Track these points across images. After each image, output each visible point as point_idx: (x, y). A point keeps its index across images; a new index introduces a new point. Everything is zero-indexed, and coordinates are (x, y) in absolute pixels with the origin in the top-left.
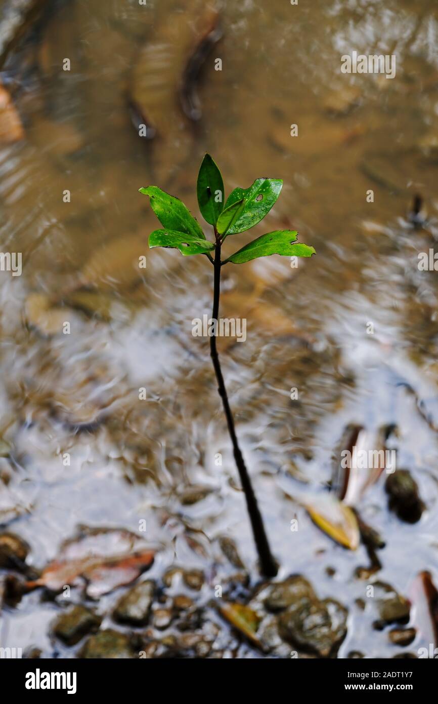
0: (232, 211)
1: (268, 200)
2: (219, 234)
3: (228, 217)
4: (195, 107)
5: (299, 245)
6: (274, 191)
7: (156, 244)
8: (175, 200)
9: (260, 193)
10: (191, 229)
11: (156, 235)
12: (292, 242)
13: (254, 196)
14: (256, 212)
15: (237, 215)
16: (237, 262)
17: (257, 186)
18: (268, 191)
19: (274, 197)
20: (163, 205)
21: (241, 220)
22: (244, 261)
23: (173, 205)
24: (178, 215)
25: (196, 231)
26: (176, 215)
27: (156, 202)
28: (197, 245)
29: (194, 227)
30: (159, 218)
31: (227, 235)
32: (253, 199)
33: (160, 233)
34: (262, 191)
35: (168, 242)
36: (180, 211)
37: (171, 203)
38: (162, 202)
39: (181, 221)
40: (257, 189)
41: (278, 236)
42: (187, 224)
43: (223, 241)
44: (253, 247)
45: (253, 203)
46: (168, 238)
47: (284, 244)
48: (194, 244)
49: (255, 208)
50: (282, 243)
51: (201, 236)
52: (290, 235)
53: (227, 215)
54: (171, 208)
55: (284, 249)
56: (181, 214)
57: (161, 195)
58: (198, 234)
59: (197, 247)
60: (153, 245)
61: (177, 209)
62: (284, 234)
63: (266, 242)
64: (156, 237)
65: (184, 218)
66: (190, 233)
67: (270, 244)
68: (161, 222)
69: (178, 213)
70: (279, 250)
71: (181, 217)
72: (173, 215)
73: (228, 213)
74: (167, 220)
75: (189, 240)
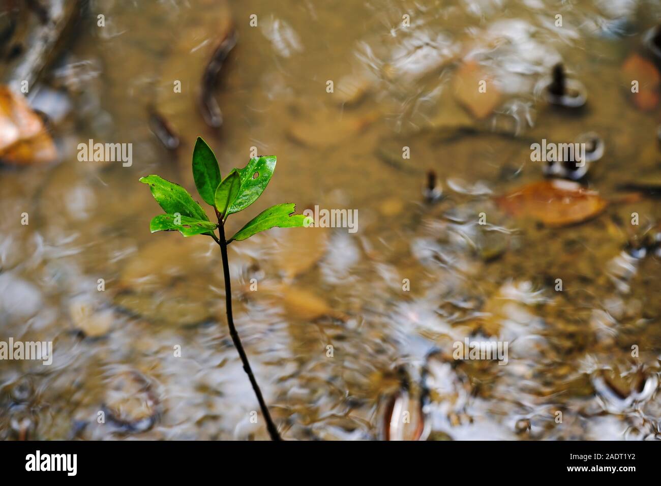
0: (227, 184)
1: (263, 177)
2: (220, 213)
3: (224, 192)
4: (215, 115)
5: (297, 216)
6: (269, 168)
7: (157, 228)
8: (175, 186)
9: (256, 171)
10: (194, 212)
11: (157, 220)
12: (290, 214)
13: (251, 174)
14: (254, 190)
15: (234, 191)
16: (240, 239)
17: (252, 164)
18: (263, 169)
19: (269, 173)
20: (164, 192)
21: (239, 198)
22: (246, 237)
23: (174, 191)
24: (179, 200)
25: (198, 214)
26: (177, 201)
27: (157, 189)
28: (198, 226)
29: (196, 210)
30: (161, 205)
31: (229, 214)
32: (249, 177)
33: (161, 218)
34: (257, 169)
35: (169, 225)
36: (181, 196)
37: (172, 189)
38: (163, 190)
39: (183, 205)
40: (253, 167)
41: (277, 210)
42: (190, 208)
43: (225, 221)
44: (254, 223)
45: (250, 181)
46: (169, 222)
47: (283, 217)
48: (196, 225)
49: (252, 185)
50: (281, 216)
51: (204, 218)
52: (288, 208)
53: (223, 190)
54: (172, 194)
55: (282, 222)
56: (182, 199)
57: (161, 183)
58: (201, 216)
59: (198, 228)
60: (154, 230)
61: (178, 194)
62: (283, 207)
63: (266, 217)
64: (158, 222)
65: (186, 203)
66: (193, 216)
67: (270, 218)
68: (163, 208)
69: (180, 198)
70: (278, 223)
71: (183, 202)
72: (174, 201)
73: (224, 187)
74: (169, 206)
75: (191, 222)
